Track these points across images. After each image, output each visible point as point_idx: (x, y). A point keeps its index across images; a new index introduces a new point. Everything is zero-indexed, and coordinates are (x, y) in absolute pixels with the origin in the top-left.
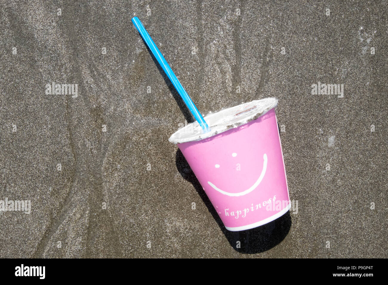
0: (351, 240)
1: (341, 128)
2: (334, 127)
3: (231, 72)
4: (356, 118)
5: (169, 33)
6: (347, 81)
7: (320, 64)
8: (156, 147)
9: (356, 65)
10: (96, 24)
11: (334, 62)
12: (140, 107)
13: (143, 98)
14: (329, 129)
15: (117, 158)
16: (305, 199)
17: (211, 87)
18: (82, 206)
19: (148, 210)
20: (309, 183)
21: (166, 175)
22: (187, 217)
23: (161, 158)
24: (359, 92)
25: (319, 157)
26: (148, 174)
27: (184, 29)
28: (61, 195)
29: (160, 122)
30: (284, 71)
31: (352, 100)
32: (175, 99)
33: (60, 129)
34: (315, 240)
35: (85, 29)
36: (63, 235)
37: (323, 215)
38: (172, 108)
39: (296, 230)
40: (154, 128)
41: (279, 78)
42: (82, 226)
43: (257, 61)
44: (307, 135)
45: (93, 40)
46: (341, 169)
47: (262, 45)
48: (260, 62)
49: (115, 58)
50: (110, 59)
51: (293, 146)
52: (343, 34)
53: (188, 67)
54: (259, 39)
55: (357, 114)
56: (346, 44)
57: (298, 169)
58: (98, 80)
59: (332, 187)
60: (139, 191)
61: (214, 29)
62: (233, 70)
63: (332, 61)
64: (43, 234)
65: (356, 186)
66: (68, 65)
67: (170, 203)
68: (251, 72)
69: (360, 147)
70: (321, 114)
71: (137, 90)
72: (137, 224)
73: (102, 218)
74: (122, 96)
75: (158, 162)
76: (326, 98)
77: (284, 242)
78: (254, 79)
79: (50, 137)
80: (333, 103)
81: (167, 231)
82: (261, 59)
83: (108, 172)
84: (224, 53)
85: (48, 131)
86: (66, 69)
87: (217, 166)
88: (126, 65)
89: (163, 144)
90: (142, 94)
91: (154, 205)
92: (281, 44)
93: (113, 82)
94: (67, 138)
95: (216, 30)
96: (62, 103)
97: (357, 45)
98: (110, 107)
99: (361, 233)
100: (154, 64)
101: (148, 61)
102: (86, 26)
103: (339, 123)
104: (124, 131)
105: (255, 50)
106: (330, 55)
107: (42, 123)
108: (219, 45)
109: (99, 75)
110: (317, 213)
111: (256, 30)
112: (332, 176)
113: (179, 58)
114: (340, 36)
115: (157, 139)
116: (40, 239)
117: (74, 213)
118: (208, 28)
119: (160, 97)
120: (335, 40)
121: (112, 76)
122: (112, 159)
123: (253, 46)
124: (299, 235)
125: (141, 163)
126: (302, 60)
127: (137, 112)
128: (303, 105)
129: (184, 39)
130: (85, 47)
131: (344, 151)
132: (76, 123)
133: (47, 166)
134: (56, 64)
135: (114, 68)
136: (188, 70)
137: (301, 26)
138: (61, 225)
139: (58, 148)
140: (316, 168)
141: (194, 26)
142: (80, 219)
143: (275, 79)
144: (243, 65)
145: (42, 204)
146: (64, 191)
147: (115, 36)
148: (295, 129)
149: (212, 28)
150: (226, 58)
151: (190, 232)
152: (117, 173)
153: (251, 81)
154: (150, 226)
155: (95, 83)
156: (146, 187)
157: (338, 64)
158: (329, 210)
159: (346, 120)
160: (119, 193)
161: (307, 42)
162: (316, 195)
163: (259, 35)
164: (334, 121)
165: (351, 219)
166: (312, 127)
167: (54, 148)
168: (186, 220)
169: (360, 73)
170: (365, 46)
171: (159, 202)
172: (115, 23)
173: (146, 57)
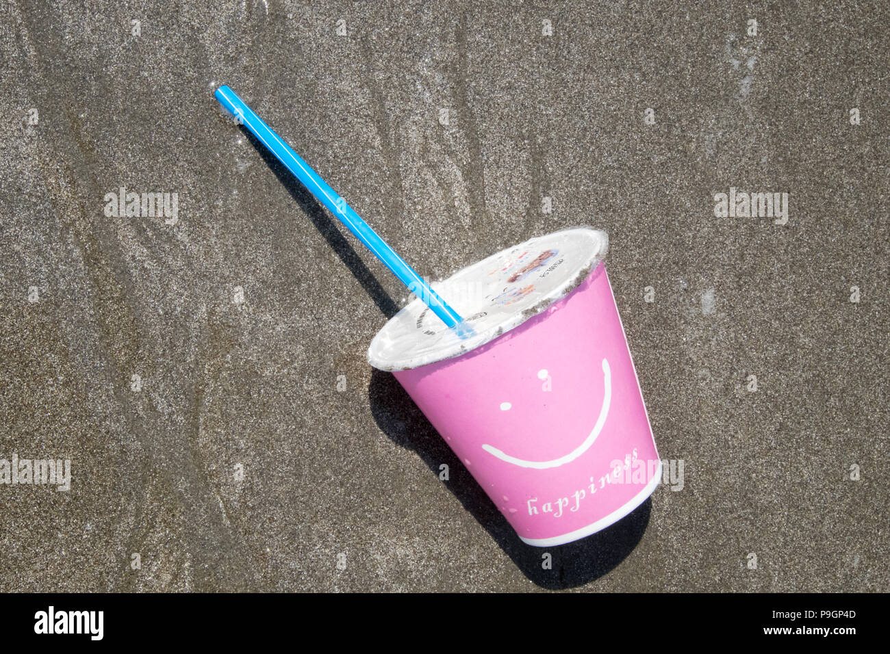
0: (784, 514)
1: (723, 269)
2: (709, 269)
3: (461, 180)
4: (751, 240)
5: (306, 113)
6: (718, 161)
8: (320, 383)
9: (732, 122)
10: (132, 117)
11: (684, 123)
12: (267, 297)
13: (272, 274)
14: (698, 274)
15: (235, 424)
16: (671, 441)
17: (423, 223)
18: (171, 553)
19: (327, 533)
20: (675, 404)
21: (355, 444)
22: (418, 533)
23: (337, 407)
24: (748, 181)
25: (686, 343)
26: (314, 449)
27: (338, 97)
28: (117, 537)
29: (320, 322)
30: (579, 161)
32: (346, 264)
33: (88, 380)
34: (707, 530)
35: (107, 131)
37: (717, 469)
38: (342, 287)
39: (663, 515)
40: (310, 340)
41: (572, 177)
43: (517, 146)
45: (130, 155)
46: (739, 361)
47: (521, 109)
48: (524, 149)
49: (189, 190)
52: (693, 56)
53: (364, 185)
54: (511, 95)
56: (703, 78)
58: (159, 249)
59: (727, 405)
60: (299, 493)
61: (408, 88)
62: (467, 175)
63: (679, 121)
65: (776, 392)
66: (80, 225)
67: (374, 506)
68: (507, 174)
69: (770, 305)
70: (675, 245)
71: (253, 259)
72: (308, 571)
73: (224, 572)
74: (221, 278)
75: (331, 418)
76: (681, 206)
77: (642, 547)
78: (517, 189)
79: (68, 404)
80: (697, 215)
81: (379, 573)
82: (526, 141)
83: (220, 462)
84: (440, 139)
85: (60, 390)
86: (77, 234)
87: (506, 406)
88: (220, 203)
90: (268, 265)
91: (338, 519)
92: (562, 100)
93: (194, 249)
94: (109, 400)
95: (412, 88)
96: (83, 318)
97: (728, 76)
98: (197, 308)
99: (804, 495)
100: (282, 191)
101: (269, 186)
102: (109, 126)
103: (717, 258)
104: (241, 359)
105: (507, 123)
106: (674, 109)
107: (41, 372)
108: (426, 123)
109: (159, 236)
110: (702, 468)
111: (503, 76)
112: (722, 380)
113: (340, 167)
114: (689, 62)
115: (320, 363)
117: (155, 572)
118: (395, 87)
119: (311, 265)
120: (678, 72)
121: (189, 235)
122: (225, 429)
123: (502, 113)
124: (671, 524)
125: (294, 427)
126: (614, 128)
127: (263, 308)
128: (633, 230)
129: (344, 120)
130: (113, 174)
131: (739, 318)
132: (123, 358)
134: (51, 228)
135: (190, 215)
136: (364, 191)
137: (600, 52)
139: (90, 427)
140: (685, 367)
141: (360, 87)
142: (170, 584)
143: (563, 181)
144: (486, 161)
145: (75, 566)
146: (123, 526)
147: (181, 139)
148: (626, 289)
149: (403, 86)
150: (445, 151)
152: (241, 459)
153: (510, 195)
155: (152, 258)
156: (314, 479)
157: (695, 126)
158: (726, 456)
159: (731, 249)
160: (254, 506)
161: (618, 87)
162: (695, 429)
163: (510, 87)
164: (707, 256)
165: (777, 467)
166: (661, 276)
167: (82, 428)
168: (417, 538)
169: (744, 139)
170: (745, 76)
171: (349, 508)
172: (177, 109)
173: (262, 177)
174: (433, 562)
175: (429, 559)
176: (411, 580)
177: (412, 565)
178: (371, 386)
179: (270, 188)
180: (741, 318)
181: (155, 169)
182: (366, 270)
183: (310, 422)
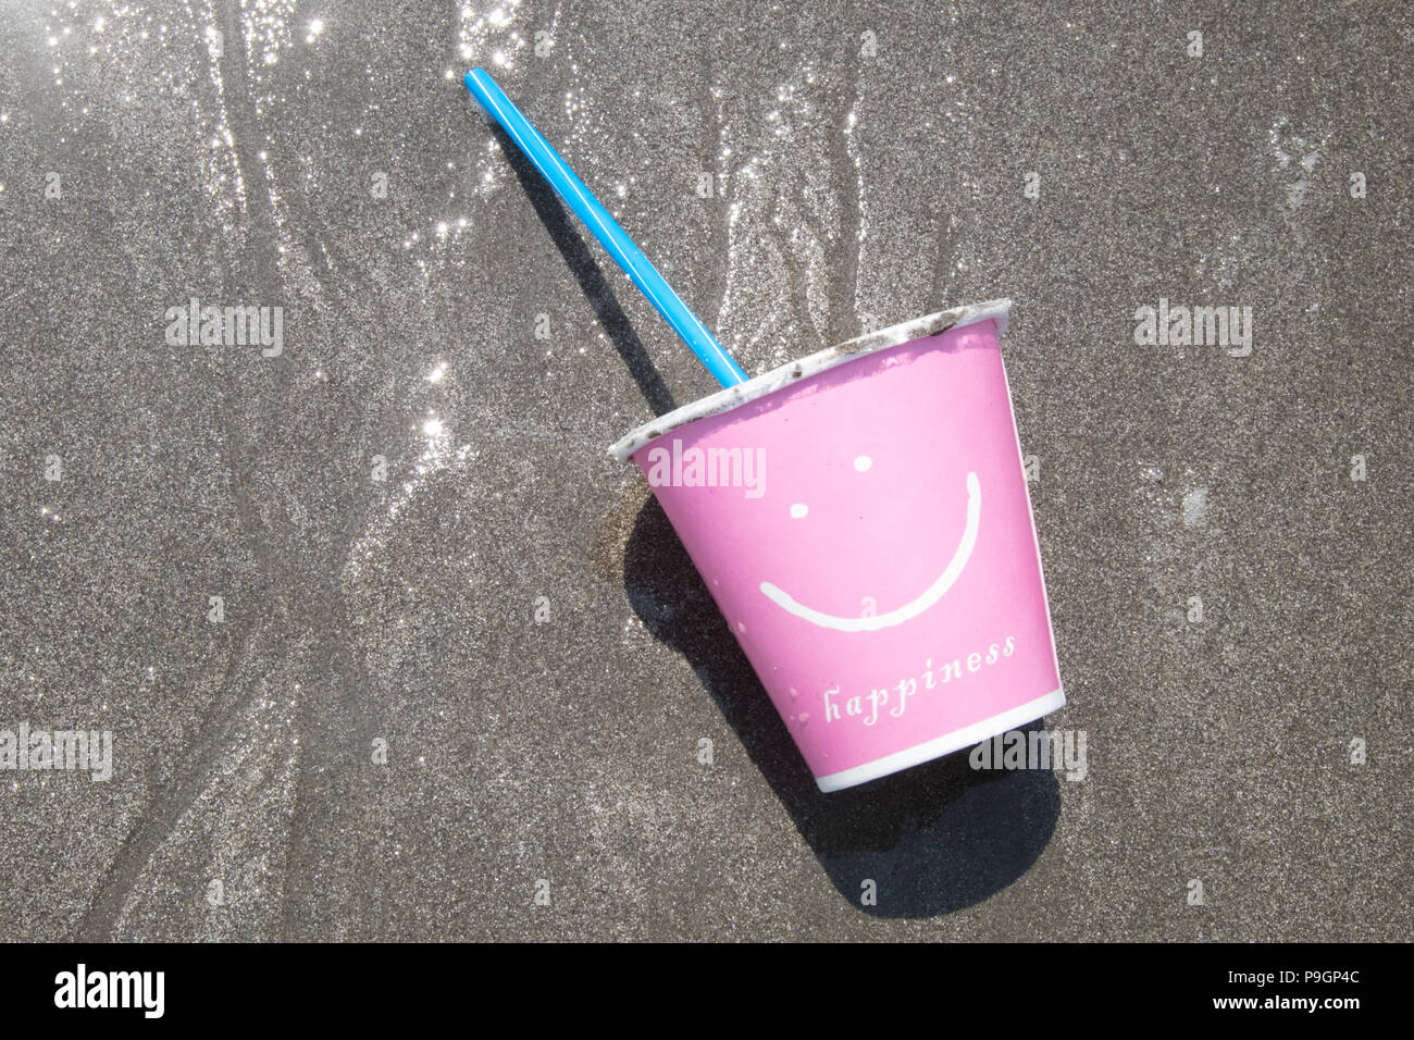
0: (1283, 865)
1: (1227, 461)
2: (1203, 458)
3: (822, 262)
4: (1278, 425)
6: (1238, 299)
7: (1140, 239)
8: (550, 524)
10: (336, 94)
11: (1190, 233)
12: (491, 384)
13: (504, 351)
14: (1184, 463)
15: (407, 562)
16: (1106, 714)
18: (270, 739)
19: (522, 756)
20: (1120, 656)
21: (589, 627)
22: (668, 783)
23: (570, 565)
24: (1285, 336)
25: (1151, 564)
26: (523, 623)
27: (651, 113)
28: (192, 700)
29: (567, 436)
30: (1013, 263)
31: (1261, 365)
32: (622, 356)
33: (194, 458)
34: (1150, 867)
35: (295, 108)
36: (193, 849)
37: (1178, 772)
38: (610, 389)
39: (1078, 829)
40: (546, 458)
41: (998, 284)
42: (269, 813)
43: (917, 225)
44: (1104, 484)
45: (322, 147)
46: (1236, 608)
47: (931, 174)
48: (928, 231)
49: (401, 209)
50: (384, 214)
51: (1055, 524)
52: (1218, 138)
53: (668, 244)
54: (919, 151)
55: (1281, 414)
56: (1229, 172)
57: (1078, 607)
58: (340, 286)
59: (1207, 674)
60: (488, 685)
62: (833, 256)
63: (1182, 229)
64: (120, 843)
65: (1293, 667)
66: (230, 234)
67: (603, 728)
68: (896, 264)
69: (1298, 529)
70: (1151, 412)
71: (480, 324)
72: (481, 809)
73: (347, 785)
74: (426, 344)
75: (558, 580)
76: (1169, 356)
77: (1036, 875)
78: (908, 287)
79: (157, 487)
80: (1193, 372)
81: (594, 834)
82: (932, 221)
83: (372, 615)
84: (797, 198)
85: (149, 464)
86: (222, 245)
87: (799, 511)
89: (577, 513)
90: (501, 338)
91: (543, 737)
92: (999, 171)
93: (394, 295)
94: (221, 492)
96: (205, 365)
97: (1270, 177)
98: (381, 382)
99: (1322, 840)
100: (542, 236)
101: (523, 223)
102: (300, 101)
103: (1218, 443)
105: (907, 190)
106: (1176, 211)
107: (126, 434)
108: (780, 170)
109: (344, 268)
110: (1152, 765)
111: (909, 122)
112: (1204, 632)
113: (636, 213)
114: (1209, 146)
115: (557, 494)
116: (105, 865)
117: (240, 765)
118: (739, 112)
119: (565, 348)
120: (1190, 158)
121: (389, 275)
122: (389, 567)
123: (901, 175)
124: (1089, 847)
125: (497, 583)
126: (1076, 224)
127: (481, 399)
128: (1085, 379)
129: (655, 147)
130: (294, 170)
131: (1243, 541)
132: (255, 435)
133: (143, 593)
134: (185, 230)
137: (1069, 110)
138: (190, 812)
139: (184, 526)
140: (1143, 602)
141: (687, 104)
142: (260, 787)
145: (118, 731)
146: (205, 685)
147: (402, 135)
148: (1062, 465)
149: (753, 113)
150: (803, 216)
151: (681, 839)
152: (407, 616)
153: (895, 294)
154: (530, 816)
155: (327, 298)
156: (515, 668)
157: (1207, 241)
158: (1197, 755)
159: (1243, 434)
160: (414, 691)
161: (1091, 165)
162: (1150, 701)
163: (919, 139)
164: (1202, 437)
165: (1281, 787)
166: (1122, 456)
167: (171, 526)
168: (665, 791)
169: (1285, 272)
170: (1297, 180)
171: (564, 724)
172: (404, 92)
173: (516, 210)
174: (684, 834)
175: (679, 828)
176: (645, 855)
177: (649, 831)
178: (629, 544)
179: (524, 226)
180: (1247, 542)
181: (355, 171)
182: (650, 368)
183: (524, 581)
